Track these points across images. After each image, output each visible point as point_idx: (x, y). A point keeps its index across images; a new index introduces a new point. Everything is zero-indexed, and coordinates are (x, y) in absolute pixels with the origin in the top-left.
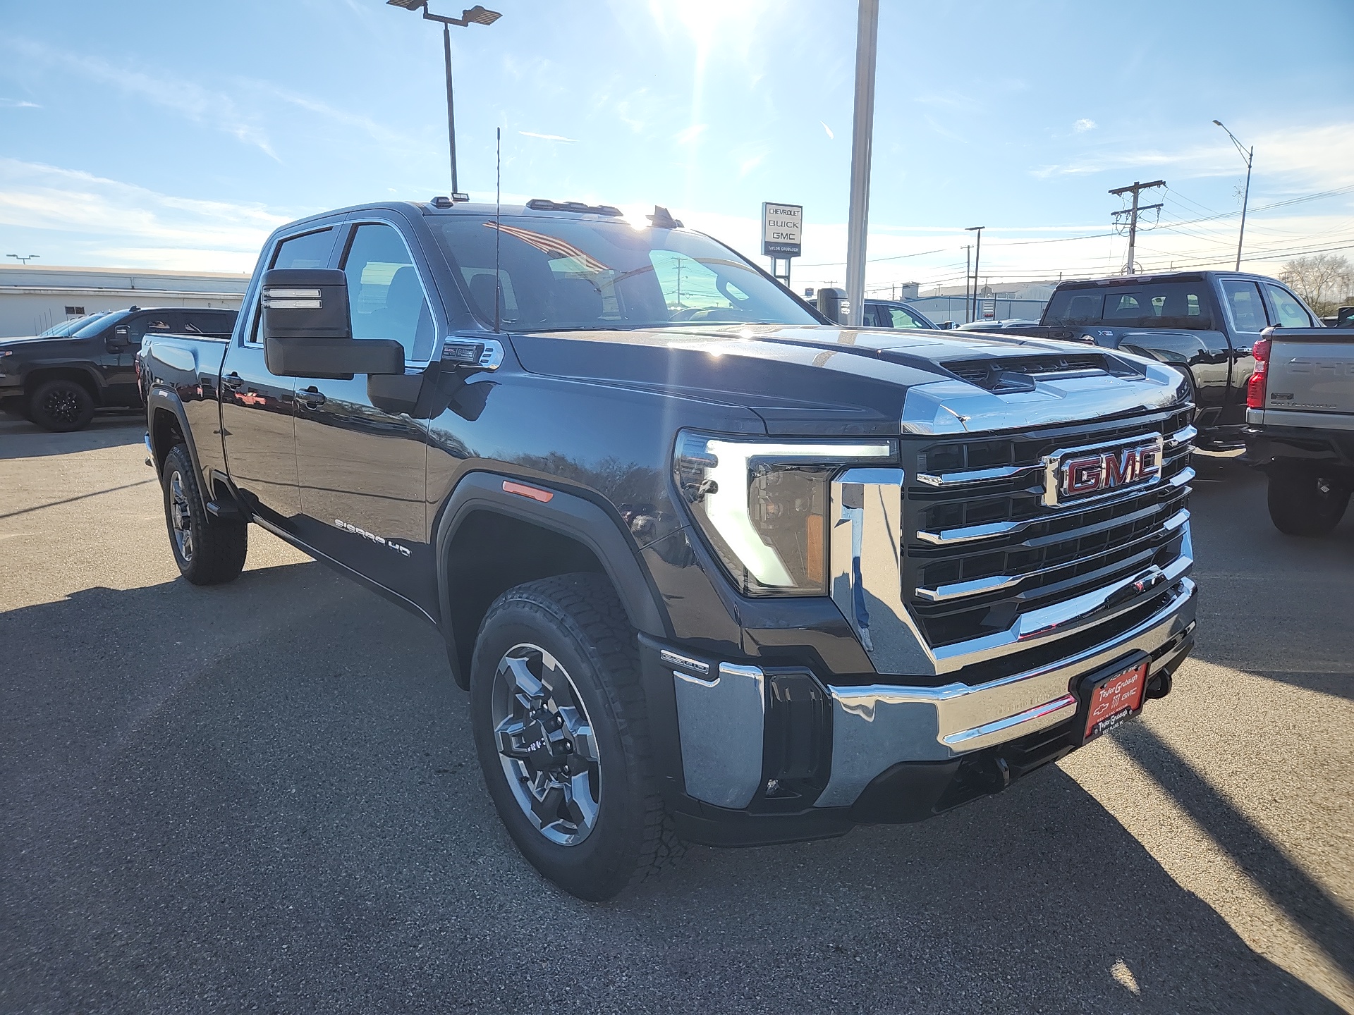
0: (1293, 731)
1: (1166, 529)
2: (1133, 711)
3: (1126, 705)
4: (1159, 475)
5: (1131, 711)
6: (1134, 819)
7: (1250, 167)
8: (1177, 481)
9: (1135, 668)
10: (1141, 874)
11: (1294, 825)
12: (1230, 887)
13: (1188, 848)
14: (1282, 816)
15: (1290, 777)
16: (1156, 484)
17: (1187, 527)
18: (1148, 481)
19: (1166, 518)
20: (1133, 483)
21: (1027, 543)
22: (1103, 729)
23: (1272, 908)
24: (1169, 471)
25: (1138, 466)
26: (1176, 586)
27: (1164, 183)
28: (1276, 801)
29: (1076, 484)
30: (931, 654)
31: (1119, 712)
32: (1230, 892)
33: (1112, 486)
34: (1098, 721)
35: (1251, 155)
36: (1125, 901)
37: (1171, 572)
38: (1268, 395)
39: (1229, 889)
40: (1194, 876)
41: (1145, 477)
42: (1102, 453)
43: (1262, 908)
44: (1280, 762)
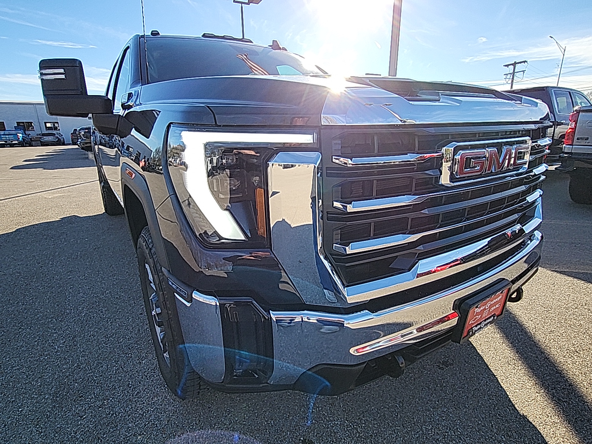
0: (585, 307)
1: (528, 201)
2: (497, 317)
3: (493, 314)
4: (526, 166)
5: (495, 318)
6: (494, 359)
7: (564, 55)
8: (537, 171)
9: (500, 292)
10: (494, 399)
11: (589, 369)
12: (550, 413)
13: (524, 382)
14: (581, 362)
15: (585, 336)
16: (523, 172)
17: (539, 201)
18: (518, 170)
19: (528, 195)
20: (509, 171)
21: (426, 211)
22: (476, 331)
23: (576, 432)
24: (533, 164)
25: (512, 160)
26: (531, 236)
27: (526, 62)
28: (577, 352)
29: (465, 169)
30: (344, 291)
31: (488, 319)
32: (550, 417)
33: (493, 171)
34: (473, 326)
35: (565, 50)
36: (483, 418)
37: (528, 228)
38: (576, 138)
39: (549, 415)
40: (527, 403)
41: (517, 167)
42: (487, 147)
43: (570, 432)
44: (578, 326)
